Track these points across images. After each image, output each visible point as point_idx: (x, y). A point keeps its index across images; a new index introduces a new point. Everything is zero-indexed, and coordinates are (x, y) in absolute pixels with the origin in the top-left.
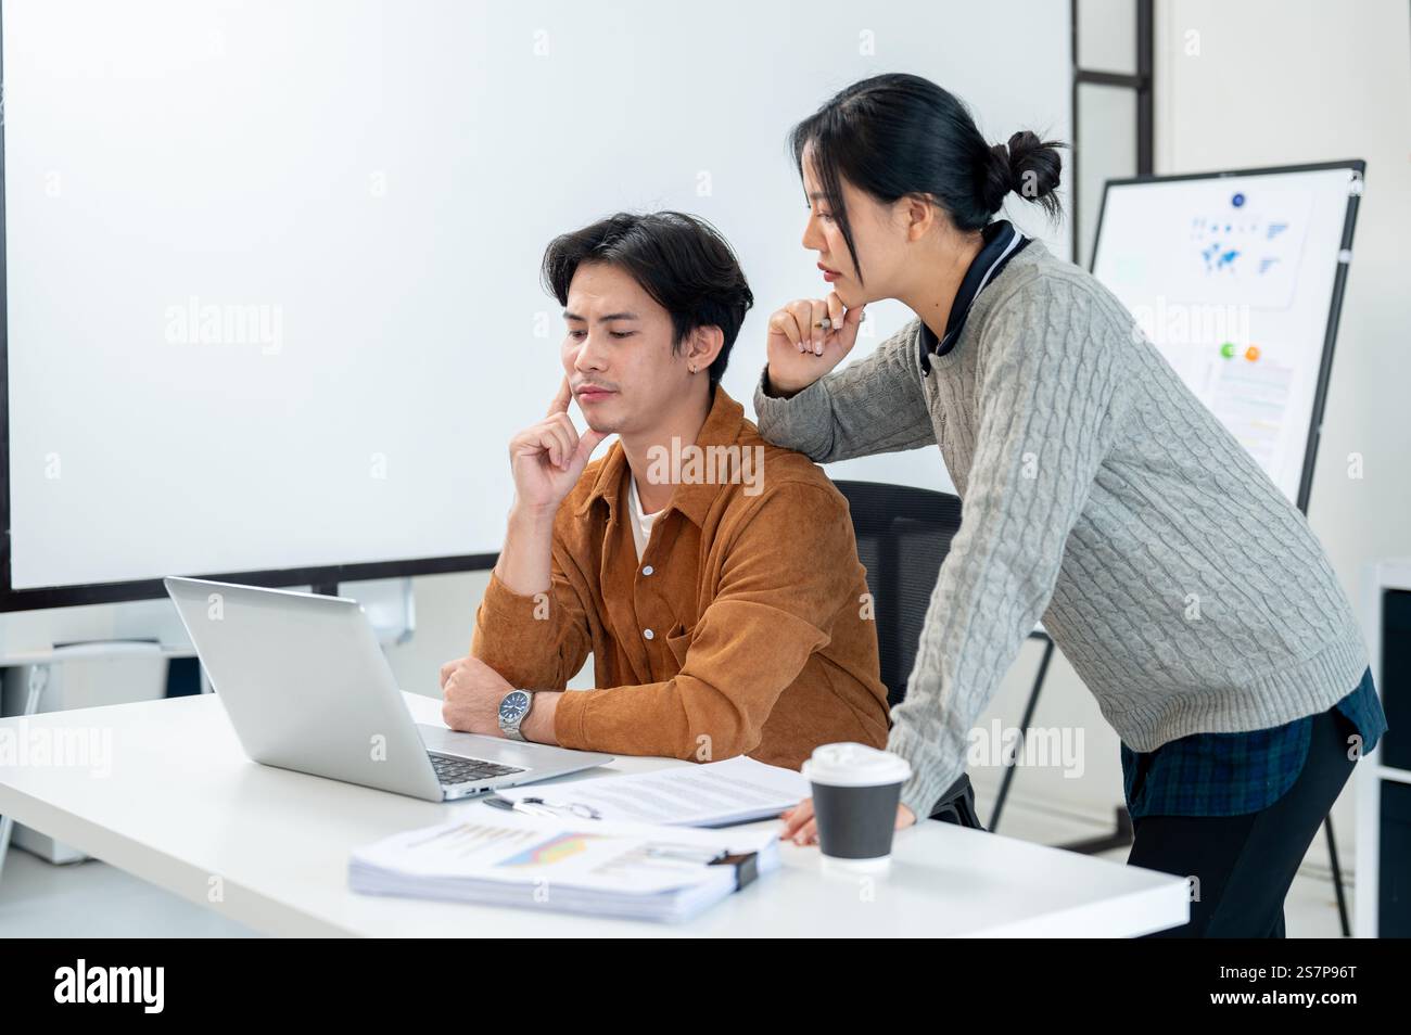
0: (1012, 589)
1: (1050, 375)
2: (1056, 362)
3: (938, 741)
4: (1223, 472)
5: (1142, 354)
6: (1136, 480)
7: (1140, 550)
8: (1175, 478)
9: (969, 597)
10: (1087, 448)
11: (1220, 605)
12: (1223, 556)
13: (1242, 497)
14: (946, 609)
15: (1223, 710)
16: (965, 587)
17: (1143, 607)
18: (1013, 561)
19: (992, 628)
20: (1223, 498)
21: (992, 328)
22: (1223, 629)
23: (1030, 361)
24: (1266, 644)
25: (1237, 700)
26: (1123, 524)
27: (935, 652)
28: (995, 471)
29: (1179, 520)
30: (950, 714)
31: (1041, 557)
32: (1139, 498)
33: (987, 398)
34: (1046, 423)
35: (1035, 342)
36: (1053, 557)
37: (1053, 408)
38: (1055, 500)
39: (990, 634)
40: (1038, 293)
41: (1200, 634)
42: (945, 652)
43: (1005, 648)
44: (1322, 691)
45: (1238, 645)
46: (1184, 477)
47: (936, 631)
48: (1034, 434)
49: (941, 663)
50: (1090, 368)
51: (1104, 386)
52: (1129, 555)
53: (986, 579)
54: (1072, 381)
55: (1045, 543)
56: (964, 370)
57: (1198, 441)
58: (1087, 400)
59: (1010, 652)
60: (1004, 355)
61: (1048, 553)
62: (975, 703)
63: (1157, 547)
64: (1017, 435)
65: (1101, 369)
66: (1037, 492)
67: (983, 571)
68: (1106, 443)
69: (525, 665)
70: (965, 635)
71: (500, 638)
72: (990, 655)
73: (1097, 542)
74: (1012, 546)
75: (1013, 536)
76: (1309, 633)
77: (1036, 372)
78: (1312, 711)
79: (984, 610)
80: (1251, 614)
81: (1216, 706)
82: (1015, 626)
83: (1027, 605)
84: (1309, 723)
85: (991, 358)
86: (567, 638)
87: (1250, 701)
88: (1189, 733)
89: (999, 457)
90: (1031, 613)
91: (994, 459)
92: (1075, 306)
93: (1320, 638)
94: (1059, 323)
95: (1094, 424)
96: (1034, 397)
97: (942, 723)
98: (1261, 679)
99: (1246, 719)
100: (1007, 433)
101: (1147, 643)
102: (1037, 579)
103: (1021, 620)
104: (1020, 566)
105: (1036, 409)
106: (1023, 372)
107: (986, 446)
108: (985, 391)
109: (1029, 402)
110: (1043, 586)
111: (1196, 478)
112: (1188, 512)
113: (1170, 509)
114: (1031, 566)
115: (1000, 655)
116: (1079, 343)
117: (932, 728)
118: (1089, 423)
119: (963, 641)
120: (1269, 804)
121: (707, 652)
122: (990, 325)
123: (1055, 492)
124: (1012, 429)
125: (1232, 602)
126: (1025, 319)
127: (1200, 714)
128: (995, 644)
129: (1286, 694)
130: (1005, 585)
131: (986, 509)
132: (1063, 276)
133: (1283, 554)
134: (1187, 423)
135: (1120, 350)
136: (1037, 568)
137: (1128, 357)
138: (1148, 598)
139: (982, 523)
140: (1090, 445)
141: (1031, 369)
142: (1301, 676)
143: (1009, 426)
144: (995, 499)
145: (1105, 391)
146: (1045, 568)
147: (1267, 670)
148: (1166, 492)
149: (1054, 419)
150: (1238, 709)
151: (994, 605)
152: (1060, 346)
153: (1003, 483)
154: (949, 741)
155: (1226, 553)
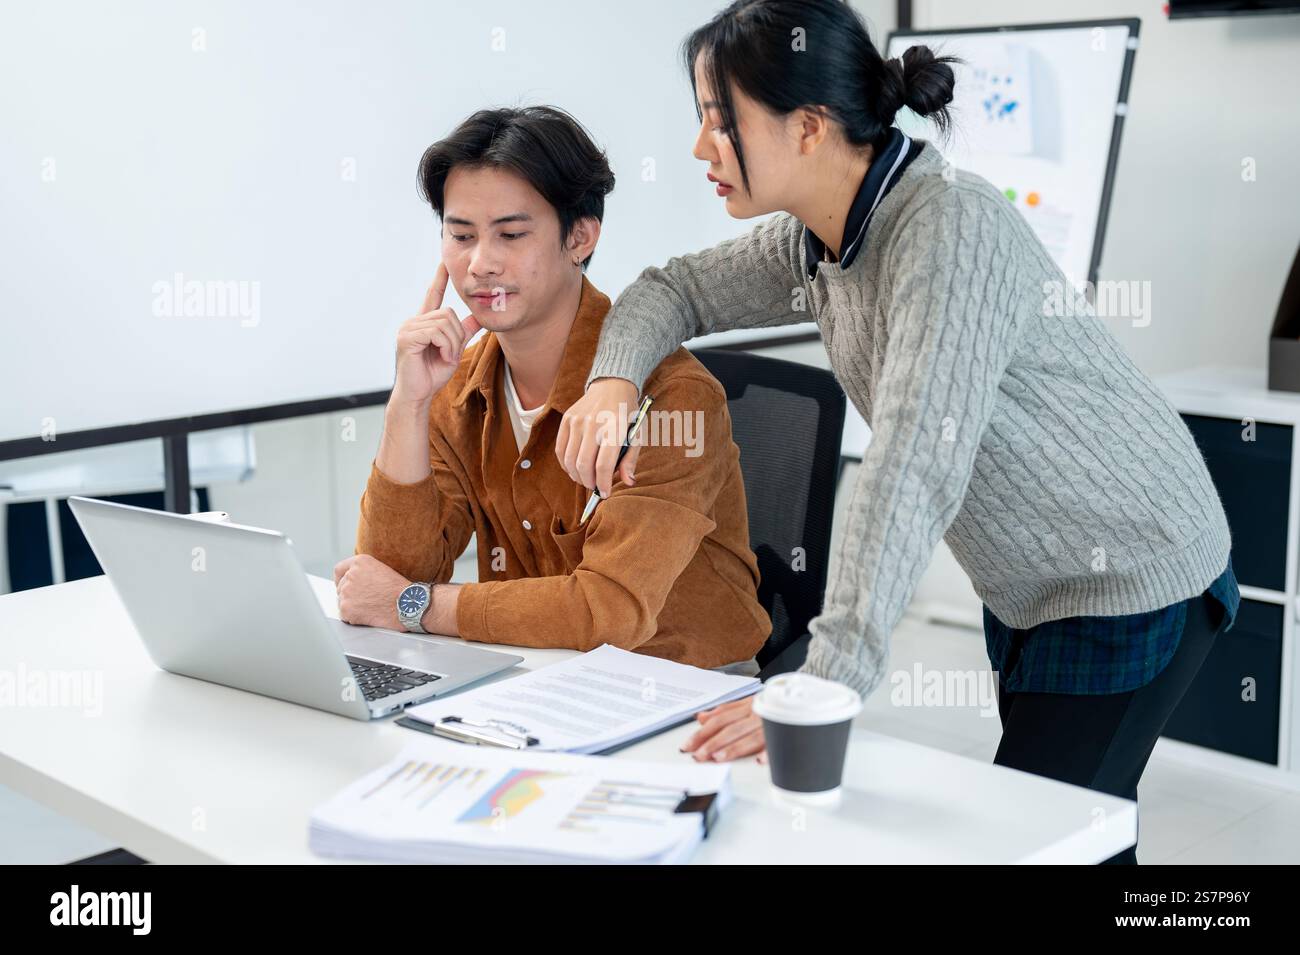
0: (924, 500)
1: (961, 288)
2: (967, 275)
3: (855, 652)
4: (1110, 369)
5: (1042, 261)
6: (1034, 383)
7: (1036, 452)
8: (1068, 378)
9: (884, 510)
10: (994, 358)
11: (1106, 501)
12: (1110, 452)
13: (1126, 392)
14: (860, 523)
15: (1103, 594)
16: (880, 501)
17: (1034, 506)
18: (927, 473)
19: (907, 540)
20: (1110, 395)
21: (900, 240)
22: (1108, 522)
23: (942, 273)
24: (1147, 533)
25: (1118, 586)
26: (1020, 427)
27: (852, 565)
28: (908, 384)
29: (1072, 420)
30: (868, 626)
31: (953, 468)
32: (1037, 400)
33: (897, 309)
34: (957, 337)
35: (946, 255)
36: (964, 470)
37: (965, 320)
38: (966, 412)
39: (905, 545)
40: (948, 205)
41: (1085, 527)
42: (862, 566)
43: (919, 558)
44: (1198, 577)
45: (1120, 536)
46: (1077, 377)
47: (852, 545)
48: (947, 347)
49: (857, 577)
50: (998, 280)
51: (1010, 295)
52: (1026, 457)
53: (901, 492)
54: (982, 293)
55: (956, 454)
56: (864, 278)
57: (1088, 341)
58: (995, 311)
59: (923, 561)
60: (915, 267)
61: (960, 464)
62: (892, 614)
63: (1050, 447)
64: (930, 347)
65: (1007, 280)
66: (949, 405)
67: (897, 484)
68: (1010, 351)
69: (412, 552)
70: (881, 548)
71: (386, 528)
72: (906, 566)
73: (996, 446)
74: (926, 458)
75: (926, 449)
76: (1186, 521)
77: (948, 285)
78: (1188, 596)
79: (899, 523)
80: (1134, 508)
81: (1096, 590)
82: (926, 535)
83: (937, 514)
84: (1185, 606)
85: (901, 269)
86: (450, 521)
87: (1131, 587)
88: (1069, 616)
89: (912, 369)
90: (941, 521)
91: (906, 372)
92: (984, 218)
93: (1195, 525)
94: (970, 234)
95: (1001, 334)
96: (947, 310)
97: (859, 635)
98: (1142, 567)
99: (1127, 604)
100: (920, 346)
101: (1034, 535)
102: (949, 489)
103: (931, 529)
104: (933, 477)
105: (948, 322)
106: (935, 285)
107: (897, 358)
108: (894, 304)
109: (942, 315)
110: (954, 496)
111: (1087, 378)
112: (1080, 411)
113: (1063, 409)
114: (942, 478)
115: (914, 565)
116: (989, 255)
117: (849, 640)
118: (996, 333)
119: (880, 554)
120: (1146, 683)
121: (604, 546)
122: (898, 237)
123: (966, 404)
124: (924, 343)
125: (1116, 497)
126: (936, 232)
127: (1080, 599)
128: (909, 555)
129: (1165, 580)
130: (918, 496)
131: (898, 422)
132: (972, 187)
133: (1162, 446)
134: (1079, 323)
135: (1023, 258)
136: (949, 479)
137: (1030, 266)
138: (1040, 497)
139: (895, 436)
140: (997, 355)
141: (943, 282)
142: (1179, 562)
143: (922, 339)
144: (908, 411)
145: (1011, 301)
146: (957, 479)
147: (1147, 558)
148: (1061, 394)
149: (965, 332)
150: (1119, 594)
151: (909, 517)
152: (972, 258)
153: (917, 395)
154: (866, 653)
155: (1112, 450)
